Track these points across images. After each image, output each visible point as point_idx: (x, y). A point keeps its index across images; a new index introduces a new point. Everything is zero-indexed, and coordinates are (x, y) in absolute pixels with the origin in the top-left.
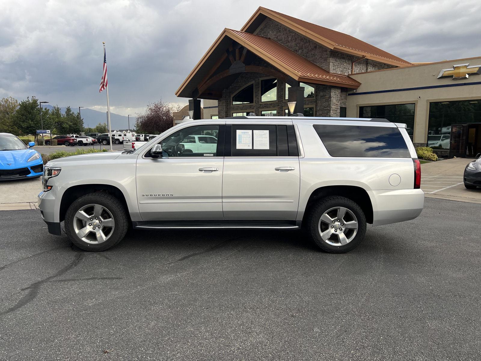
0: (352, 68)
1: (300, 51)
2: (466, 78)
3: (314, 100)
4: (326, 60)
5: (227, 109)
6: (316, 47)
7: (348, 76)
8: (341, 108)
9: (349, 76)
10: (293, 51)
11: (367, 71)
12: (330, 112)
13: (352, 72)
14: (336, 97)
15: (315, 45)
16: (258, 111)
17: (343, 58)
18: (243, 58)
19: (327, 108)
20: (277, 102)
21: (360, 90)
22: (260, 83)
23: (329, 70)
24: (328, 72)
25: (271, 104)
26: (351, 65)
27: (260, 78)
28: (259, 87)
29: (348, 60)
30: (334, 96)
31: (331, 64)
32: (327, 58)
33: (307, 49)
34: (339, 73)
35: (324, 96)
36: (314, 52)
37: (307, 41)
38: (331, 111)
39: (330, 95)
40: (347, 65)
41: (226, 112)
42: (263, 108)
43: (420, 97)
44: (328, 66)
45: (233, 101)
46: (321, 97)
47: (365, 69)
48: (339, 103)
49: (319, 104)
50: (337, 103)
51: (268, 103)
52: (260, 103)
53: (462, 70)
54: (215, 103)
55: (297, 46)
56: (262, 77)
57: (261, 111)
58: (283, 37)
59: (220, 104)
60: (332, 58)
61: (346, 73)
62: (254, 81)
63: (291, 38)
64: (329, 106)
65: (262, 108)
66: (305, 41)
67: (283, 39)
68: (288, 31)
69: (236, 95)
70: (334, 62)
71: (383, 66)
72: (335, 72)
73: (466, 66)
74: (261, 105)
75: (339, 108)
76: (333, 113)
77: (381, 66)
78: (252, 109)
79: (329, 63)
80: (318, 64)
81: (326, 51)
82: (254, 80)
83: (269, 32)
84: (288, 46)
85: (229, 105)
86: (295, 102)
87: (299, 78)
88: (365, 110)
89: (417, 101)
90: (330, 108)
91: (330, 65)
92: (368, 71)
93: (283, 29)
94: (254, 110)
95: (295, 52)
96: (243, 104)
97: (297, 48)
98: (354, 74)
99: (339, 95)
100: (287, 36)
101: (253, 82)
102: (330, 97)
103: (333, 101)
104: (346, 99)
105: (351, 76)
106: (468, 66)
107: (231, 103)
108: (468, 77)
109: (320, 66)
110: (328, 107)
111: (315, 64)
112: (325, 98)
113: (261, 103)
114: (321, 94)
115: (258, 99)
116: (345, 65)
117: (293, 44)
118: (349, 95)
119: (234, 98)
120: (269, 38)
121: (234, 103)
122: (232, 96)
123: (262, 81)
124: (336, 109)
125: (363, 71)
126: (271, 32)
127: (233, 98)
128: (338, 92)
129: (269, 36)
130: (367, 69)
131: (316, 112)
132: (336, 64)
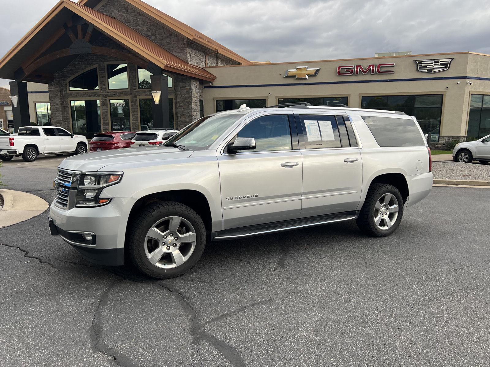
0: (206, 61)
1: (153, 37)
2: (305, 79)
3: (172, 90)
4: (183, 49)
5: (62, 95)
6: (171, 35)
7: (202, 69)
8: (200, 100)
9: (204, 69)
10: (145, 36)
11: (217, 65)
12: (191, 104)
13: (206, 65)
14: (195, 89)
15: (170, 33)
16: (105, 99)
17: (198, 50)
18: (88, 37)
19: (188, 100)
20: (129, 90)
21: (215, 84)
22: (106, 67)
23: (187, 60)
24: (186, 63)
25: (122, 93)
26: (204, 57)
27: (105, 62)
28: (105, 72)
29: (203, 52)
30: (194, 88)
31: (188, 54)
32: (184, 48)
33: (162, 35)
34: (196, 65)
35: (184, 87)
36: (169, 40)
37: (161, 27)
38: (193, 103)
39: (191, 86)
40: (202, 57)
41: (61, 99)
42: (112, 96)
43: (270, 94)
44: (185, 57)
45: (70, 86)
46: (180, 88)
47: (216, 63)
48: (199, 95)
49: (179, 96)
50: (197, 96)
51: (118, 91)
52: (107, 90)
53: (304, 72)
54: (45, 87)
55: (149, 31)
56: (108, 61)
57: (110, 100)
58: (131, 18)
59: (51, 88)
60: (189, 48)
61: (201, 66)
62: (98, 65)
63: (141, 22)
64: (190, 97)
65: (110, 96)
66: (158, 27)
67: (132, 21)
68: (137, 13)
69: (73, 79)
70: (190, 52)
71: (229, 62)
72: (192, 63)
73: (306, 68)
74: (108, 92)
75: (199, 100)
76: (194, 106)
77: (227, 61)
78: (96, 97)
79: (187, 53)
80: (174, 53)
81: (183, 40)
82: (98, 63)
83: (113, 11)
84: (138, 29)
85: (65, 91)
86: (160, 92)
87: (165, 66)
88: (219, 104)
89: (268, 97)
90: (191, 100)
91: (188, 56)
92: (219, 65)
93: (131, 10)
94: (100, 98)
95: (147, 37)
96: (84, 90)
97: (150, 34)
98: (209, 67)
99: (198, 87)
100: (136, 19)
101: (96, 66)
102: (191, 89)
103: (193, 93)
104: (203, 92)
105: (206, 69)
106: (307, 68)
107: (66, 89)
108: (307, 78)
109: (177, 55)
110: (188, 98)
111: (172, 53)
112: (184, 90)
113: (109, 91)
114: (181, 85)
115: (105, 85)
116: (200, 57)
117: (145, 28)
118: (205, 87)
119: (71, 83)
120: (114, 18)
121: (71, 89)
122: (68, 80)
123: (108, 65)
124: (197, 102)
125: (214, 65)
126: (115, 11)
127: (69, 82)
128: (197, 84)
129: (113, 15)
130: (217, 63)
131: (176, 103)
132: (192, 55)
